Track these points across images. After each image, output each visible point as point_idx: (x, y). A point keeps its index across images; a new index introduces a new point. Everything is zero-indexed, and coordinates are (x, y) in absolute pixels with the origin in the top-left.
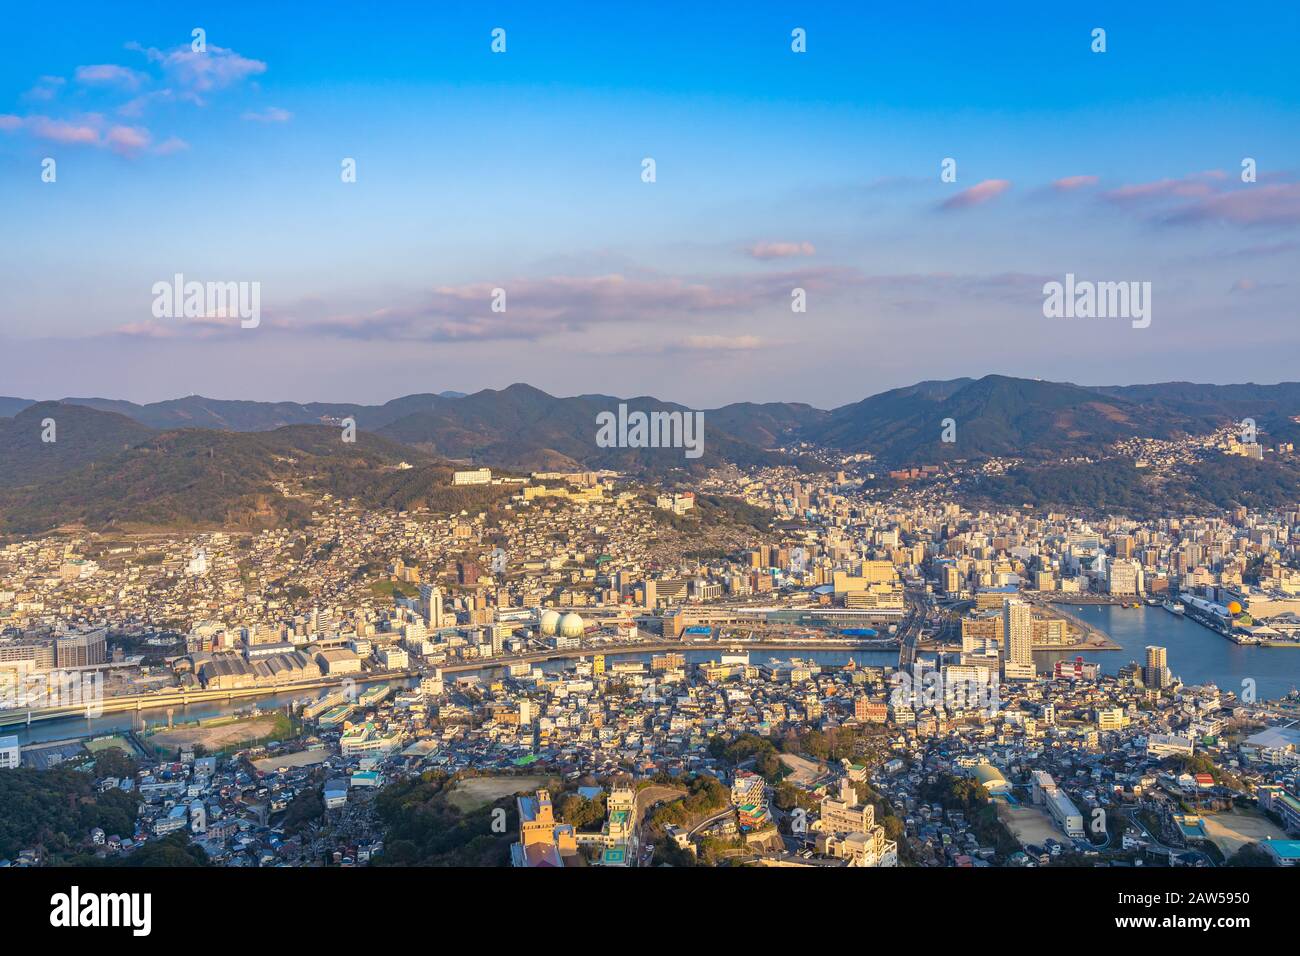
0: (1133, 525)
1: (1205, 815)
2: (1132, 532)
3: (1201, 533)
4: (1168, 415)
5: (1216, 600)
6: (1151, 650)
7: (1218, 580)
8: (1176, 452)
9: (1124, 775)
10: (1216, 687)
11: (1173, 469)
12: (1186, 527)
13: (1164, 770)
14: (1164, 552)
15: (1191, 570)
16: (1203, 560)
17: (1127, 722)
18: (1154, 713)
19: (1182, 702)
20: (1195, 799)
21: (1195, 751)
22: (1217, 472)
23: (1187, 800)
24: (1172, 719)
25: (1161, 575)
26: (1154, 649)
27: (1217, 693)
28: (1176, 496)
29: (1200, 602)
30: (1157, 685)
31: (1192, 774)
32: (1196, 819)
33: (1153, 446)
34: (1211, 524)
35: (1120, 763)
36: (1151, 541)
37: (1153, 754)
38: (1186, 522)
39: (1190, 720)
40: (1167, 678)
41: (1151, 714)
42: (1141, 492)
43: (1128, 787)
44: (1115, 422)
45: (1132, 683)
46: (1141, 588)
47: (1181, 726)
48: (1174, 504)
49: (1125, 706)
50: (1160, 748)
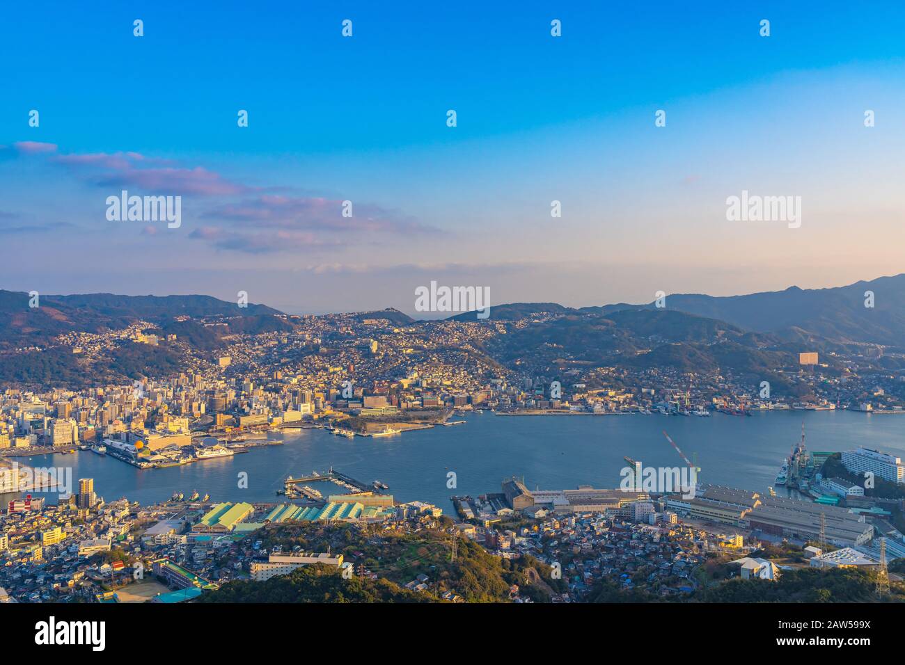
0: (71, 394)
1: (118, 589)
2: (70, 400)
3: (118, 396)
4: (96, 316)
5: (127, 441)
6: (82, 482)
7: (129, 427)
8: (102, 341)
9: (61, 575)
10: (126, 500)
11: (99, 353)
12: (108, 393)
13: (90, 565)
14: (93, 412)
15: (111, 422)
16: (119, 415)
17: (64, 536)
18: (84, 526)
19: (103, 514)
20: (111, 580)
21: (113, 547)
22: (129, 355)
23: (106, 582)
24: (97, 527)
25: (91, 428)
26: (85, 480)
27: (127, 504)
28: (101, 372)
29: (117, 444)
30: (86, 505)
31: (110, 563)
32: (112, 593)
33: (85, 338)
34: (125, 390)
35: (58, 567)
36: (83, 405)
37: (83, 555)
38: (108, 389)
39: (109, 526)
40: (94, 498)
41: (82, 527)
42: (77, 371)
43: (64, 583)
44: (58, 321)
45: (69, 507)
46: (76, 438)
47: (101, 532)
48: (100, 378)
49: (63, 525)
50: (87, 550)
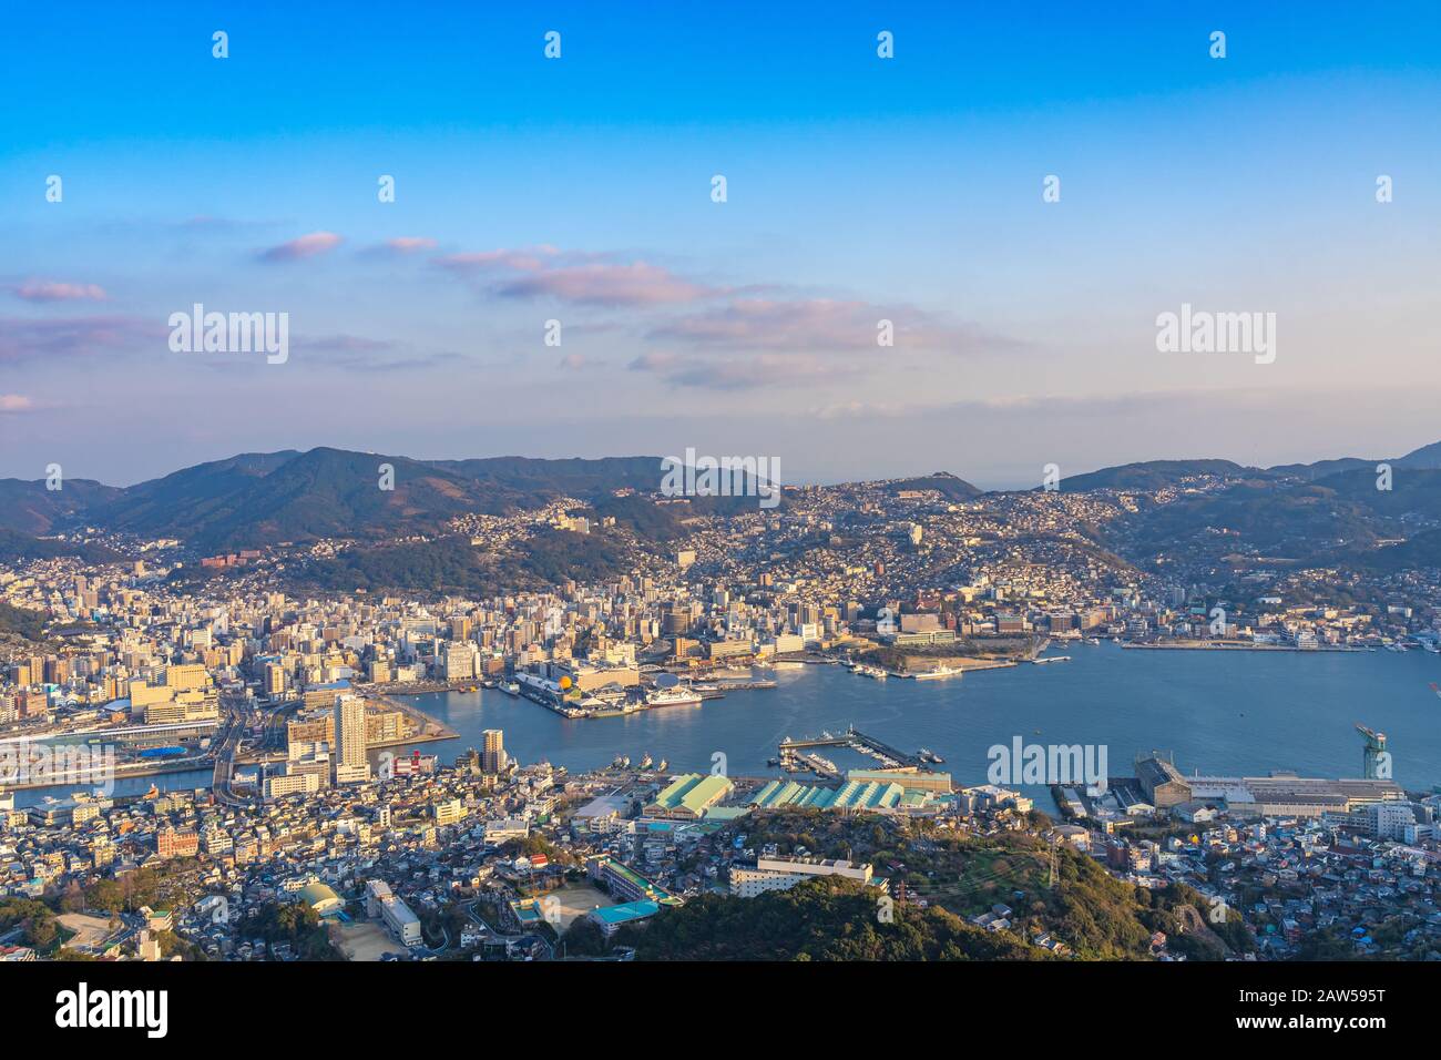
0: (469, 605)
1: (539, 896)
2: (469, 613)
3: (534, 609)
4: (502, 490)
5: (549, 676)
6: (487, 735)
7: (550, 656)
8: (511, 528)
9: (462, 870)
10: (549, 765)
11: (507, 545)
12: (521, 605)
13: (501, 857)
14: (500, 631)
15: (525, 648)
16: (536, 636)
17: (465, 812)
18: (491, 799)
19: (518, 784)
20: (530, 882)
21: (531, 832)
22: (549, 547)
23: (523, 884)
24: (509, 802)
25: (497, 655)
26: (491, 732)
27: (550, 770)
28: (511, 573)
29: (534, 680)
30: (494, 770)
31: (527, 857)
32: (531, 901)
33: (488, 523)
34: (543, 599)
35: (457, 857)
36: (487, 621)
37: (490, 842)
38: (520, 599)
39: (525, 801)
40: (504, 760)
41: (488, 801)
42: (478, 571)
43: (466, 881)
44: (451, 499)
45: (470, 771)
46: (478, 671)
47: (516, 809)
48: (508, 581)
49: (462, 796)
50: (496, 835)
